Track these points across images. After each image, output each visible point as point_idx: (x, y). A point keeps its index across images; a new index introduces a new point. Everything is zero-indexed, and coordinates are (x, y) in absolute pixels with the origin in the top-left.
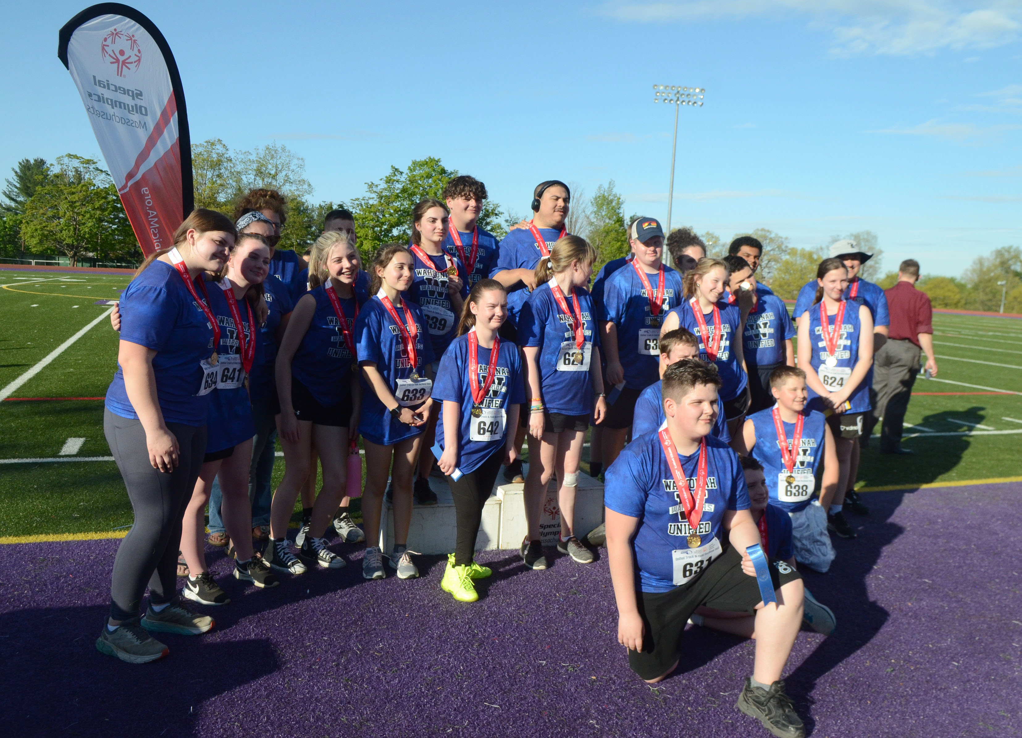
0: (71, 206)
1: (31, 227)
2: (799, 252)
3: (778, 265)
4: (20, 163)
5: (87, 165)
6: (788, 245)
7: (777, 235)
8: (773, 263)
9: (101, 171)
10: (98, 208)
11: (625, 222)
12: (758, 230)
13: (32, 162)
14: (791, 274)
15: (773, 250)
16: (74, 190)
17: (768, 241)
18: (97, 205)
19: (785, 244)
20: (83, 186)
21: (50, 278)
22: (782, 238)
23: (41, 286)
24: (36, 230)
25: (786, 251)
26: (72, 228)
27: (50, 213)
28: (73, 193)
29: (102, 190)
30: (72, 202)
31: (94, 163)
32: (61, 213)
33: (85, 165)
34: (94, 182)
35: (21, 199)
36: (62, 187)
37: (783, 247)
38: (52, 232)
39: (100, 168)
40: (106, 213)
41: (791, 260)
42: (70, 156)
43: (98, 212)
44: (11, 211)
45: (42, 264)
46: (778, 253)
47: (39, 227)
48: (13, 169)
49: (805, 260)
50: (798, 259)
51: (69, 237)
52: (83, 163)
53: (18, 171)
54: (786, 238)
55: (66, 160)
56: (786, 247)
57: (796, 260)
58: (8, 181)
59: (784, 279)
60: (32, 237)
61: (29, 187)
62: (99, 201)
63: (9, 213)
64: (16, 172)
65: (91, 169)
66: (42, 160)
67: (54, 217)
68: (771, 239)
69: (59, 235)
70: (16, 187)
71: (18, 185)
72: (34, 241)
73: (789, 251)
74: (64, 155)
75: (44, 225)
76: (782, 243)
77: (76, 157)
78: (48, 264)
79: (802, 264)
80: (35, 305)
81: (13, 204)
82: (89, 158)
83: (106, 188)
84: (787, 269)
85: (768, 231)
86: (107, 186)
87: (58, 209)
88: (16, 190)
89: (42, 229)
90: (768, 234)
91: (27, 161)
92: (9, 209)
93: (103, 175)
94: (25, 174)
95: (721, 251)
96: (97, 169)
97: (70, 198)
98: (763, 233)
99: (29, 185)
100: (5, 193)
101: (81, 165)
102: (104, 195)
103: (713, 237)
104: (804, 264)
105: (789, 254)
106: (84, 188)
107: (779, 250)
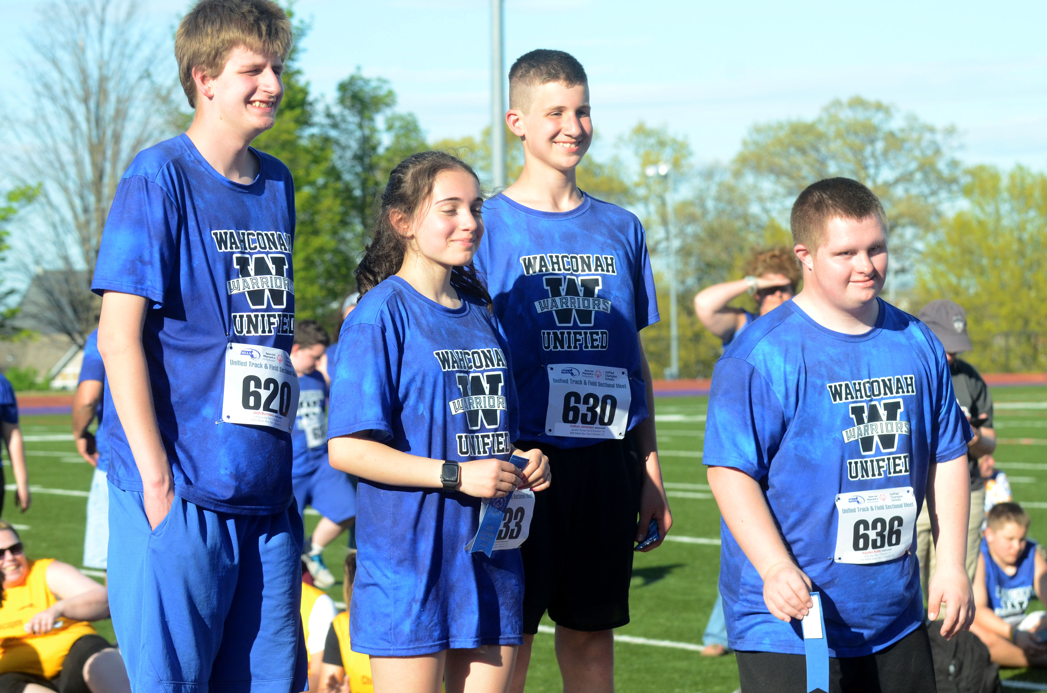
2: (1005, 182)
3: (931, 238)
6: (959, 156)
7: (912, 118)
8: (909, 232)
11: (320, 107)
12: (837, 103)
14: (982, 272)
15: (906, 178)
17: (880, 146)
19: (948, 154)
22: (932, 130)
25: (954, 180)
37: (942, 165)
41: (977, 212)
46: (926, 190)
49: (1032, 214)
50: (1005, 208)
54: (951, 131)
56: (954, 164)
57: (998, 218)
59: (957, 292)
68: (891, 134)
73: (965, 180)
76: (938, 152)
79: (1021, 228)
84: (967, 251)
85: (879, 107)
90: (877, 118)
95: (701, 200)
98: (861, 115)
103: (662, 144)
104: (1030, 228)
105: (967, 192)
107: (926, 179)
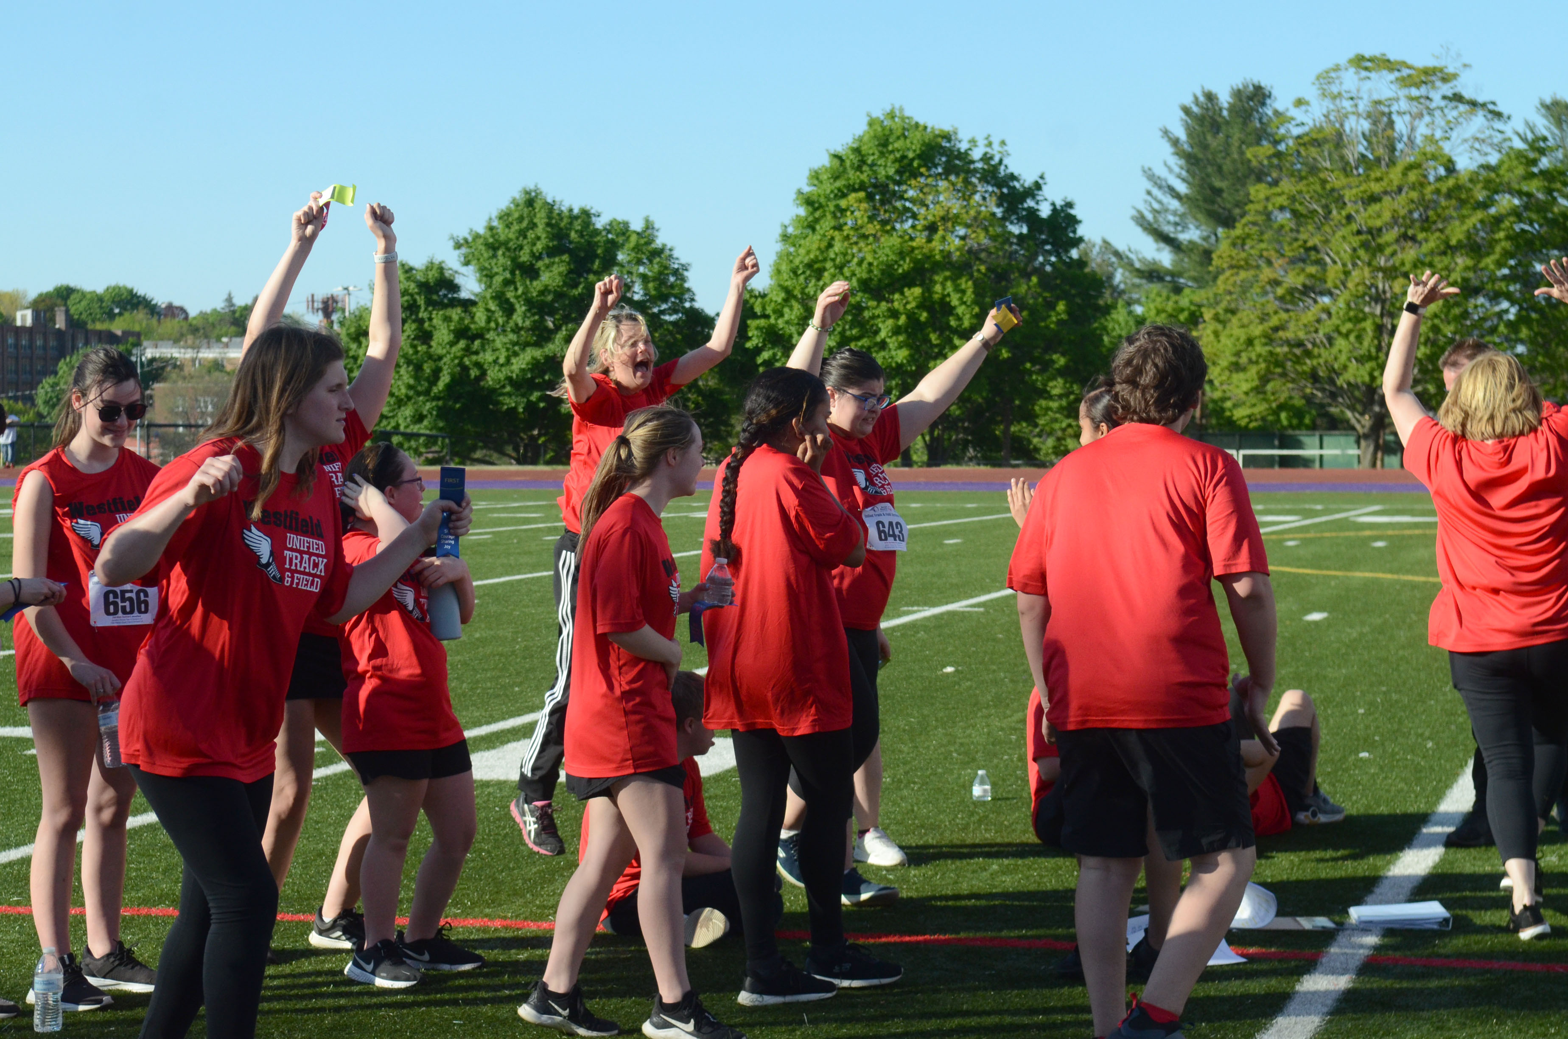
0: (1365, 245)
1: (1235, 331)
4: (1186, 111)
5: (1423, 91)
9: (1473, 104)
10: (1460, 246)
13: (1225, 99)
16: (1376, 188)
18: (1457, 233)
20: (1410, 167)
21: (1316, 513)
23: (1306, 542)
24: (1250, 342)
26: (1368, 325)
27: (1294, 279)
28: (1374, 199)
29: (1474, 178)
30: (1370, 231)
31: (1446, 79)
32: (1333, 273)
33: (1414, 92)
34: (1447, 147)
35: (1192, 234)
36: (1336, 180)
38: (1300, 344)
39: (1467, 94)
40: (1489, 261)
42: (1361, 62)
43: (1462, 261)
44: (1161, 279)
45: (1269, 462)
47: (1257, 330)
48: (1166, 133)
51: (1361, 360)
52: (1406, 82)
53: (1182, 135)
55: (1350, 80)
58: (1151, 176)
60: (1236, 367)
61: (1218, 192)
62: (1463, 219)
63: (1155, 287)
64: (1175, 142)
65: (1437, 100)
66: (1258, 89)
67: (1306, 290)
69: (1326, 354)
70: (1177, 196)
71: (1182, 188)
72: (1243, 383)
74: (1343, 61)
75: (1274, 321)
77: (1385, 64)
78: (1285, 462)
80: (1316, 616)
81: (1165, 258)
82: (1431, 63)
83: (1487, 167)
86: (1493, 159)
87: (1320, 262)
88: (1174, 204)
89: (1269, 339)
91: (1210, 97)
92: (1153, 274)
93: (1479, 120)
94: (1205, 147)
96: (1458, 98)
97: (1365, 217)
99: (1218, 183)
100: (1140, 220)
101: (1403, 93)
102: (1480, 195)
106: (1413, 177)
